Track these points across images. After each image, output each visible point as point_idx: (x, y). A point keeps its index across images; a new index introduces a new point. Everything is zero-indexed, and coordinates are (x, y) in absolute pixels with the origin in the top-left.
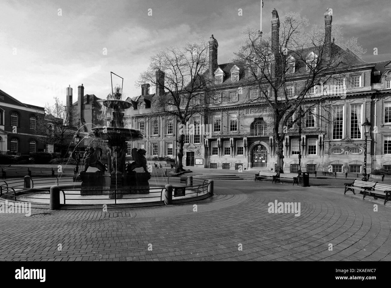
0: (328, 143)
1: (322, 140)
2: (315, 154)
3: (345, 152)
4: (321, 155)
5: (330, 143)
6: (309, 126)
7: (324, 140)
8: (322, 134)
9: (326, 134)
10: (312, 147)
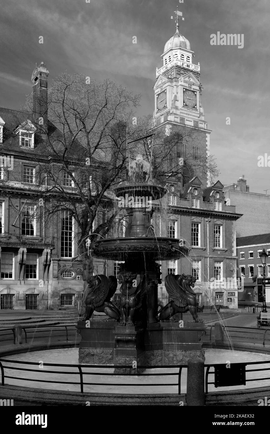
0: (57, 262)
1: (49, 257)
2: (36, 278)
3: (77, 276)
4: (45, 280)
5: (59, 262)
6: (27, 234)
7: (51, 257)
8: (49, 248)
9: (54, 248)
10: (31, 266)
